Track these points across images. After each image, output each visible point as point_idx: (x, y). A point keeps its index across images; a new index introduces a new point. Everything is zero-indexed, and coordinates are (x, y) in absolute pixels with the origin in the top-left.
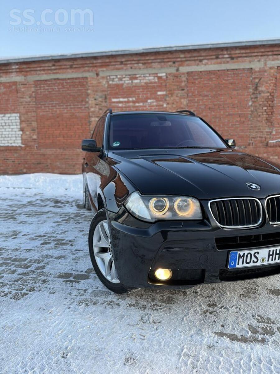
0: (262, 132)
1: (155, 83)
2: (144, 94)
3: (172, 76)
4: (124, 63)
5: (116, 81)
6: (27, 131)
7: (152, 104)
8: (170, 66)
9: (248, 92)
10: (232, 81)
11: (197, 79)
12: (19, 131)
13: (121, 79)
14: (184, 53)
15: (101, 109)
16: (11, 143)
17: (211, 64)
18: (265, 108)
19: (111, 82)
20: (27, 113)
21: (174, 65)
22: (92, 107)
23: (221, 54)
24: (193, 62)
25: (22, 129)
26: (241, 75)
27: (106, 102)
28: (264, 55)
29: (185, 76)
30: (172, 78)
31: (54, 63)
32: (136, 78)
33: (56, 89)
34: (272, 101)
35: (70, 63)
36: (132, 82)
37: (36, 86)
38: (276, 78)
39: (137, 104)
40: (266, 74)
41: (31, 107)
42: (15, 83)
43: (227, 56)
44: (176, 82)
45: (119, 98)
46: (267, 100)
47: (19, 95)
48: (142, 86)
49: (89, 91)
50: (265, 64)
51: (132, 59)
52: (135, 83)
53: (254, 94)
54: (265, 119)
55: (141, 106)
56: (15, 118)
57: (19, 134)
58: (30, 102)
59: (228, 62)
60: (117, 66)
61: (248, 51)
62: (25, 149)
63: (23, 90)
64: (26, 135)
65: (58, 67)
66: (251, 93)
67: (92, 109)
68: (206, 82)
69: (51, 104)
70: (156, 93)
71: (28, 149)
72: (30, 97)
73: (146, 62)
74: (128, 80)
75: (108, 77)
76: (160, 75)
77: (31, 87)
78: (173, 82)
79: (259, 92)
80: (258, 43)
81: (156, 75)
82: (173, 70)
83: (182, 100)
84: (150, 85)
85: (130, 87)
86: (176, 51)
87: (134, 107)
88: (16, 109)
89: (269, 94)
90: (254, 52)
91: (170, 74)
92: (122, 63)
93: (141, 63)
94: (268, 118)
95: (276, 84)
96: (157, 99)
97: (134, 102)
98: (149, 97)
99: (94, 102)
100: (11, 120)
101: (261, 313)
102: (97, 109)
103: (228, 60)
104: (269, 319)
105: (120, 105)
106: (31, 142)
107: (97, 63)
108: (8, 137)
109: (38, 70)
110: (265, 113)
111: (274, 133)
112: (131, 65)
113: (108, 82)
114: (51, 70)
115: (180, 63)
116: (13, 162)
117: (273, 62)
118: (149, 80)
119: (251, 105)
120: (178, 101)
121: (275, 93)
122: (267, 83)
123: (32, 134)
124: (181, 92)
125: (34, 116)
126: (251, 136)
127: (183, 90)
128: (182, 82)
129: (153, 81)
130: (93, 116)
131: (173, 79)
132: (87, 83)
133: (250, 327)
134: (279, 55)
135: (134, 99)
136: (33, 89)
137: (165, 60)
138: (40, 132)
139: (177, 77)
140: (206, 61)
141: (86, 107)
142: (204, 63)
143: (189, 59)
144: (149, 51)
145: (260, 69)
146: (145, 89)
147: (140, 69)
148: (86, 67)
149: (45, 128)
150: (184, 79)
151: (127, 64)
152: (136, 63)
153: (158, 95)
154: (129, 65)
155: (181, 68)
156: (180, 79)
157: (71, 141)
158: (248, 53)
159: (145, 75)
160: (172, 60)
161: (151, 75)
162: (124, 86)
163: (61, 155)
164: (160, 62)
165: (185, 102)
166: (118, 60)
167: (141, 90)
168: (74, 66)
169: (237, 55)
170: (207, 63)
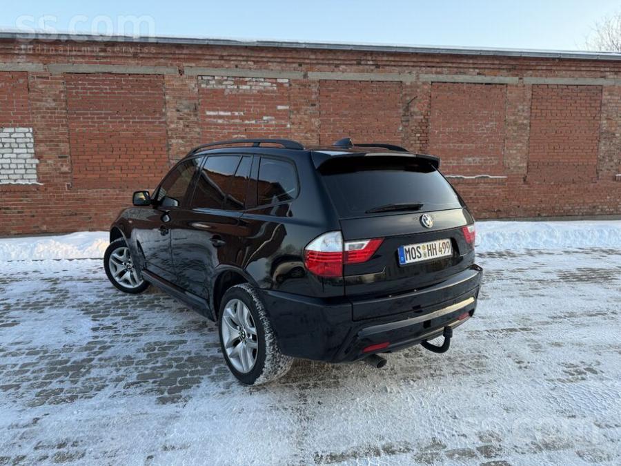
1: (273, 92)
2: (257, 107)
3: (298, 84)
4: (225, 58)
5: (213, 84)
6: (50, 159)
7: (270, 123)
8: (295, 69)
9: (397, 113)
10: (377, 96)
11: (333, 91)
12: (32, 158)
13: (220, 82)
14: (316, 53)
15: (188, 126)
16: (15, 180)
17: (351, 71)
18: (419, 135)
19: (203, 86)
20: (49, 127)
21: (300, 68)
22: (172, 122)
23: (364, 60)
24: (327, 66)
25: (38, 156)
26: (389, 90)
27: (196, 115)
28: (417, 66)
29: (316, 86)
30: (297, 86)
31: (103, 47)
32: (245, 83)
33: (106, 89)
34: (427, 127)
35: (134, 50)
36: (238, 87)
37: (68, 82)
38: (430, 97)
39: (247, 122)
40: (418, 90)
41: (58, 117)
42: (24, 74)
43: (371, 63)
44: (303, 93)
45: (218, 110)
46: (420, 124)
47: (33, 95)
48: (254, 95)
49: (167, 97)
50: (418, 77)
51: (238, 54)
52: (242, 89)
53: (404, 115)
55: (252, 125)
56: (23, 134)
57: (32, 164)
58: (55, 109)
59: (372, 71)
60: (213, 62)
61: (397, 59)
62: (46, 189)
63: (40, 87)
64: (48, 165)
65: (110, 54)
66: (401, 115)
67: (173, 126)
68: (344, 96)
69: (98, 114)
70: (276, 108)
71: (50, 189)
72: (54, 100)
73: (258, 59)
74: (231, 85)
75: (200, 78)
76: (280, 81)
77: (59, 83)
78: (299, 93)
79: (411, 113)
80: (411, 51)
81: (274, 81)
82: (298, 76)
83: (313, 120)
84: (265, 94)
85: (235, 95)
86: (305, 50)
87: (241, 125)
88: (26, 120)
89: (422, 117)
90: (405, 61)
91: (295, 81)
92: (222, 58)
93: (250, 61)
94: (423, 149)
95: (430, 104)
96: (278, 115)
97: (241, 118)
98: (265, 112)
99: (176, 114)
100: (16, 138)
102: (181, 126)
103: (373, 67)
105: (220, 121)
106: (57, 177)
107: (182, 54)
108: (10, 169)
109: (72, 56)
110: (418, 142)
112: (236, 63)
113: (198, 85)
114: (97, 57)
115: (309, 66)
116: (19, 212)
117: (426, 76)
118: (265, 87)
119: (402, 130)
120: (306, 120)
121: (430, 116)
123: (59, 164)
124: (311, 108)
125: (62, 134)
127: (314, 105)
128: (312, 93)
129: (271, 88)
130: (175, 136)
131: (299, 89)
132: (164, 84)
134: (433, 67)
135: (242, 113)
136: (62, 87)
137: (288, 60)
138: (76, 161)
139: (305, 86)
140: (344, 67)
141: (162, 122)
142: (341, 69)
143: (321, 62)
144: (266, 45)
145: (411, 83)
146: (258, 100)
147: (250, 69)
148: (162, 58)
149: (86, 153)
150: (315, 90)
151: (230, 60)
152: (244, 61)
153: (279, 110)
154: (232, 62)
155: (310, 74)
156: (309, 89)
157: (134, 175)
158: (397, 61)
159: (257, 79)
160: (298, 61)
161: (268, 80)
162: (226, 93)
163: (116, 199)
164: (280, 62)
165: (316, 122)
166: (217, 53)
167: (253, 101)
168: (141, 55)
169: (384, 63)
170: (346, 70)
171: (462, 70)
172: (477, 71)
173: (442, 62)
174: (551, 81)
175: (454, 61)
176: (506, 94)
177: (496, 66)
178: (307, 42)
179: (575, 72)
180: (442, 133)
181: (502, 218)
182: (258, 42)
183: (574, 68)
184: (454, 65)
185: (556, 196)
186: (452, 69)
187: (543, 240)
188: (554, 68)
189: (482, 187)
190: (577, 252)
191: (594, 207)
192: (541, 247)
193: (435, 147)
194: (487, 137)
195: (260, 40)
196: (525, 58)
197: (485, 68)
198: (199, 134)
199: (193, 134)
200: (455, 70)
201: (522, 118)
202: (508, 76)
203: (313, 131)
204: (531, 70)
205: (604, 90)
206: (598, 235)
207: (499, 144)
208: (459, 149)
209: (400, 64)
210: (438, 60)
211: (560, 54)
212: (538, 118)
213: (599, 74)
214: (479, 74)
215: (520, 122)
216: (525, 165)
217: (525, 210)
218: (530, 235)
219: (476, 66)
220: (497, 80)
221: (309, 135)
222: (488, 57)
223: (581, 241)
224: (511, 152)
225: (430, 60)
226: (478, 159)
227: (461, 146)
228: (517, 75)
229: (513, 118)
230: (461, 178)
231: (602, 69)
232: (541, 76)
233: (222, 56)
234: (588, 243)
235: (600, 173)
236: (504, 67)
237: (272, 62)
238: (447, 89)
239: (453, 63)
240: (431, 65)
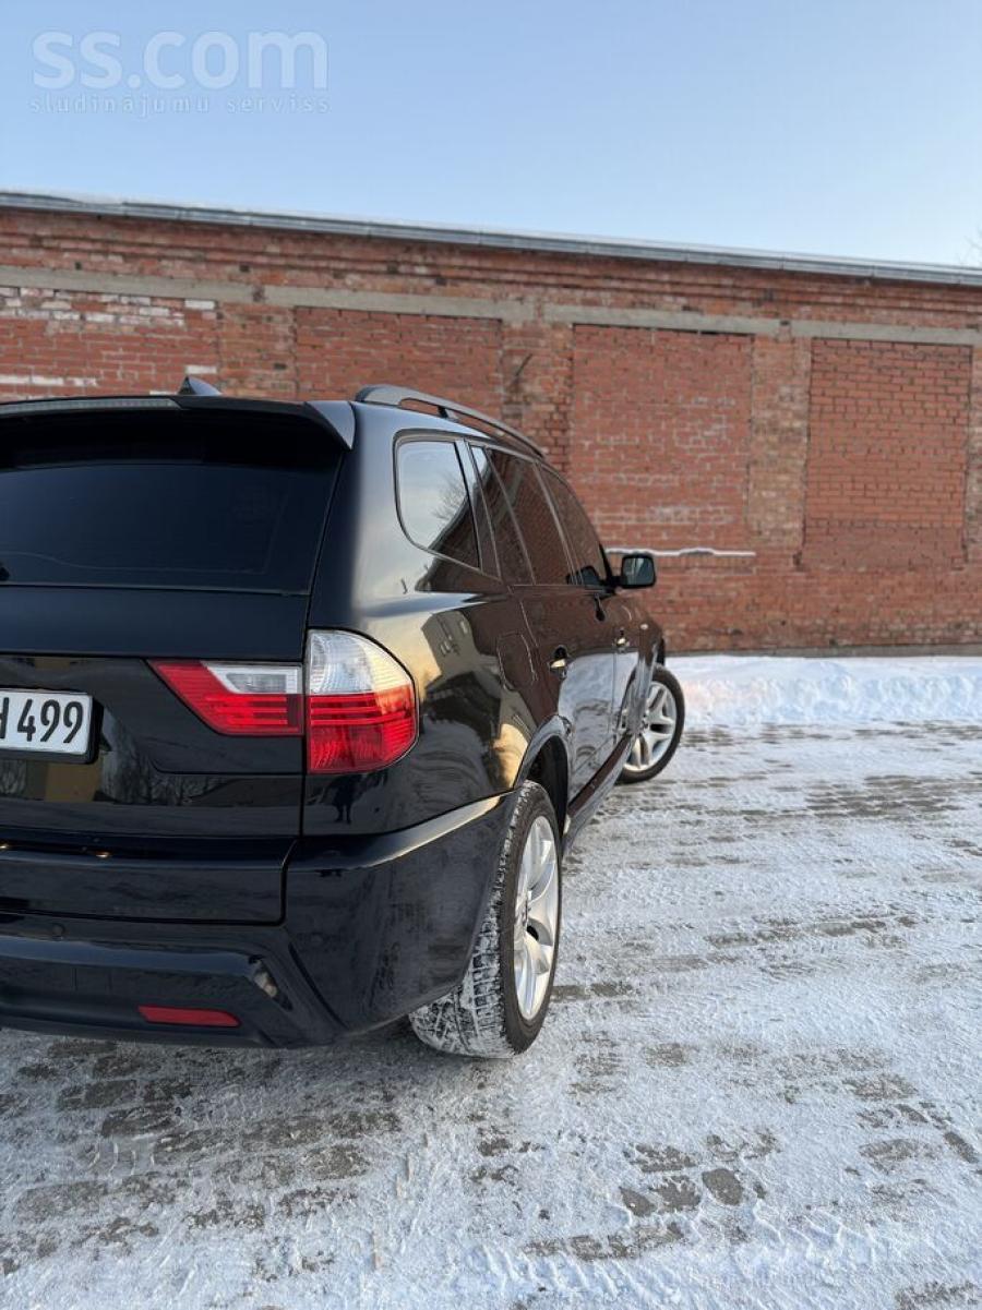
1: (176, 330)
2: (134, 368)
3: (241, 315)
4: (45, 243)
5: (16, 308)
8: (231, 279)
9: (491, 396)
10: (442, 353)
11: (328, 334)
13: (35, 304)
14: (281, 239)
17: (374, 290)
21: (244, 277)
23: (404, 262)
24: (312, 274)
26: (470, 338)
28: (537, 284)
29: (285, 321)
30: (236, 320)
32: (101, 307)
34: (564, 431)
36: (82, 318)
38: (571, 359)
40: (542, 343)
43: (422, 270)
44: (251, 336)
45: (28, 373)
46: (549, 424)
48: (125, 338)
50: (540, 312)
51: (80, 234)
52: (91, 323)
53: (509, 402)
59: (427, 290)
60: (15, 252)
61: (487, 264)
66: (502, 400)
68: (358, 349)
70: (181, 370)
73: (133, 249)
74: (65, 311)
76: (190, 305)
78: (243, 336)
79: (525, 397)
80: (516, 244)
81: (178, 305)
82: (241, 294)
84: (155, 336)
85: (75, 336)
86: (251, 230)
89: (552, 408)
90: (506, 271)
91: (232, 306)
92: (37, 242)
93: (115, 253)
95: (571, 377)
98: (153, 379)
103: (429, 282)
104: (672, 1152)
112: (78, 257)
115: (267, 272)
117: (562, 309)
118: (153, 319)
121: (570, 405)
122: (546, 373)
124: (274, 373)
127: (283, 367)
128: (275, 338)
129: (169, 322)
131: (244, 326)
133: (627, 1195)
134: (577, 287)
135: (93, 382)
137: (211, 256)
139: (257, 319)
140: (355, 277)
142: (349, 282)
143: (298, 262)
144: (149, 213)
145: (524, 324)
146: (136, 350)
147: (115, 273)
150: (283, 329)
151: (59, 250)
152: (98, 252)
154: (66, 255)
155: (269, 291)
156: (267, 327)
158: (489, 270)
159: (134, 300)
161: (159, 302)
162: (50, 332)
164: (190, 260)
166: (22, 229)
167: (121, 352)
169: (454, 273)
170: (362, 285)
171: (646, 298)
172: (683, 301)
173: (596, 277)
174: (855, 331)
175: (625, 274)
176: (751, 358)
177: (728, 292)
178: (255, 210)
179: (909, 314)
180: (600, 447)
181: (744, 649)
182: (126, 204)
183: (906, 304)
184: (628, 285)
185: (871, 598)
186: (621, 295)
187: (813, 702)
188: (861, 301)
189: (696, 575)
190: (888, 733)
191: (958, 626)
192: (808, 718)
193: (584, 481)
194: (709, 459)
195: (130, 200)
196: (793, 275)
197: (701, 296)
200: (630, 297)
201: (790, 415)
202: (756, 315)
204: (808, 303)
205: (975, 356)
206: (949, 690)
207: (736, 475)
208: (641, 485)
210: (586, 272)
211: (873, 267)
212: (825, 417)
213: (963, 320)
214: (686, 308)
215: (786, 424)
216: (798, 525)
217: (800, 631)
218: (782, 688)
219: (678, 289)
220: (729, 323)
222: (705, 269)
223: (908, 706)
224: (764, 493)
225: (568, 269)
226: (685, 511)
227: (646, 480)
228: (776, 315)
229: (768, 414)
230: (648, 553)
231: (970, 309)
232: (832, 319)
233: (39, 239)
234: (922, 709)
235: (971, 547)
236: (745, 294)
237: (172, 258)
238: (609, 341)
239: (623, 279)
240: (570, 281)
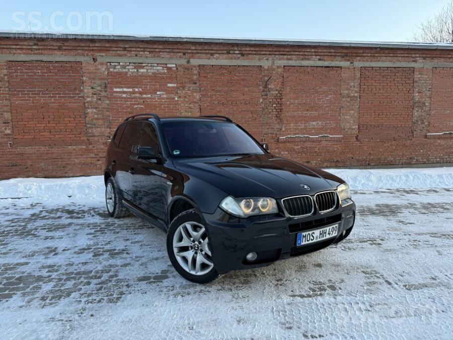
0: (273, 129)
1: (164, 73)
2: (153, 85)
3: (183, 68)
4: (127, 49)
5: (119, 69)
7: (162, 96)
8: (180, 57)
9: (258, 90)
10: (243, 77)
11: (208, 73)
13: (124, 67)
14: (195, 45)
15: (100, 99)
17: (223, 59)
18: (275, 105)
19: (111, 70)
21: (184, 57)
22: (88, 97)
23: (232, 50)
24: (204, 55)
26: (252, 72)
27: (106, 91)
28: (271, 54)
29: (196, 69)
30: (182, 69)
31: (36, 42)
32: (143, 67)
33: (39, 72)
34: (281, 99)
35: (59, 44)
36: (137, 71)
37: (10, 68)
38: (283, 77)
39: (144, 96)
40: (274, 72)
41: (3, 94)
43: (237, 52)
44: (187, 74)
45: (122, 88)
46: (276, 97)
48: (149, 76)
49: (84, 78)
50: (273, 63)
51: (137, 46)
52: (140, 72)
53: (264, 91)
54: (275, 115)
55: (148, 98)
58: (1, 87)
59: (239, 58)
60: (118, 52)
61: (257, 49)
65: (41, 47)
66: (262, 91)
67: (89, 99)
68: (218, 77)
69: (32, 91)
70: (166, 85)
72: (1, 81)
73: (152, 50)
74: (132, 69)
75: (109, 64)
76: (168, 65)
77: (3, 69)
78: (184, 74)
79: (269, 89)
82: (183, 62)
83: (195, 94)
84: (158, 75)
85: (136, 76)
86: (187, 43)
87: (140, 98)
89: (277, 92)
90: (263, 51)
91: (180, 66)
92: (125, 49)
93: (147, 51)
94: (278, 115)
95: (283, 83)
96: (168, 91)
97: (140, 93)
98: (158, 88)
99: (91, 91)
101: (314, 280)
102: (95, 99)
103: (239, 56)
104: (320, 282)
105: (124, 96)
106: (2, 138)
107: (95, 47)
109: (13, 48)
110: (275, 111)
111: (283, 129)
112: (136, 53)
113: (108, 69)
114: (31, 50)
115: (191, 55)
117: (280, 62)
118: (157, 70)
119: (262, 102)
120: (190, 94)
121: (283, 91)
122: (275, 82)
123: (3, 128)
124: (193, 85)
125: (5, 106)
126: (263, 132)
127: (196, 83)
128: (193, 75)
129: (163, 71)
130: (90, 107)
131: (184, 72)
132: (82, 69)
134: (285, 55)
135: (141, 89)
136: (5, 72)
137: (174, 51)
138: (16, 126)
139: (188, 69)
140: (217, 55)
141: (81, 97)
142: (215, 57)
143: (199, 51)
144: (157, 39)
145: (268, 67)
146: (153, 80)
147: (147, 57)
148: (80, 50)
149: (24, 120)
150: (196, 72)
151: (131, 51)
152: (142, 51)
153: (168, 87)
154: (133, 52)
155: (192, 60)
156: (191, 72)
157: (61, 136)
158: (257, 51)
159: (152, 65)
160: (183, 51)
161: (160, 65)
162: (128, 75)
163: (47, 153)
164: (169, 52)
165: (197, 96)
166: (121, 46)
167: (149, 81)
168: (64, 48)
169: (248, 52)
170: (219, 57)
171: (307, 57)
172: (318, 57)
173: (291, 51)
174: (374, 64)
175: (300, 50)
176: (341, 74)
177: (333, 54)
178: (188, 37)
179: (393, 58)
180: (293, 104)
181: (340, 167)
182: (151, 37)
183: (392, 55)
184: (301, 53)
185: (381, 150)
186: (299, 56)
187: (361, 183)
188: (377, 55)
189: (324, 143)
190: (384, 192)
191: (411, 158)
192: (359, 188)
193: (287, 114)
194: (327, 107)
195: (152, 36)
196: (354, 48)
197: (324, 55)
198: (108, 105)
199: (103, 105)
200: (302, 57)
201: (354, 92)
202: (342, 61)
203: (195, 102)
204: (359, 56)
205: (415, 70)
206: (405, 179)
207: (336, 111)
208: (305, 115)
209: (259, 53)
210: (288, 50)
211: (380, 44)
212: (365, 92)
213: (412, 59)
214: (320, 60)
215: (352, 95)
216: (357, 127)
217: (358, 160)
218: (352, 179)
219: (317, 54)
220: (333, 64)
221: (192, 105)
222: (326, 47)
223: (392, 184)
224: (346, 117)
225: (282, 49)
226: (320, 123)
227: (307, 114)
228: (349, 60)
229: (346, 92)
230: (308, 137)
231: (413, 55)
232: (367, 61)
233: (125, 48)
234: (396, 185)
235: (415, 133)
236: (338, 54)
237: (163, 52)
238: (295, 71)
239: (299, 52)
240: (283, 53)
